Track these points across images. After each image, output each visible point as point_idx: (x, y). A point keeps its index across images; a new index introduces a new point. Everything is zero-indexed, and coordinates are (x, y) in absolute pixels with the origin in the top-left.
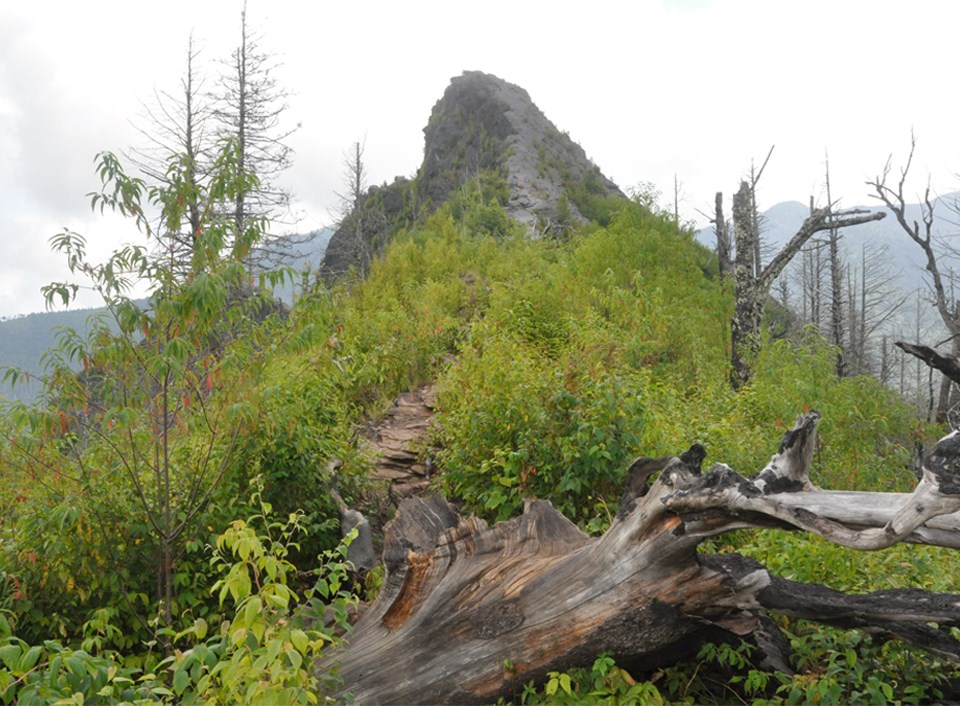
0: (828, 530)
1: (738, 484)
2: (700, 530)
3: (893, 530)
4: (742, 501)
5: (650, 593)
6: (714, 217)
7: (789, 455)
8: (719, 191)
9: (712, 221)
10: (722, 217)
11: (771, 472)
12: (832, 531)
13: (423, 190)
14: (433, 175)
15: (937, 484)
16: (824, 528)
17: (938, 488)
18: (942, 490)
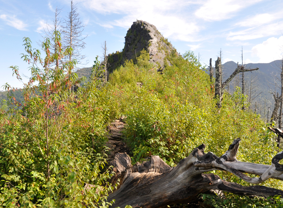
0: (242, 176)
1: (216, 160)
2: (204, 169)
3: (261, 179)
4: (217, 165)
5: (188, 185)
6: (209, 66)
7: (231, 152)
8: (211, 58)
9: (208, 67)
10: (211, 66)
11: (225, 156)
12: (243, 177)
13: (124, 55)
14: (127, 51)
15: (275, 167)
16: (241, 175)
17: (275, 169)
18: (276, 169)
